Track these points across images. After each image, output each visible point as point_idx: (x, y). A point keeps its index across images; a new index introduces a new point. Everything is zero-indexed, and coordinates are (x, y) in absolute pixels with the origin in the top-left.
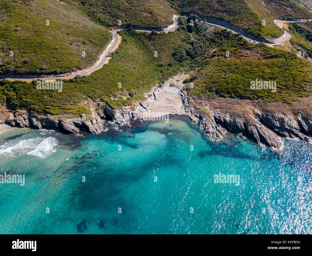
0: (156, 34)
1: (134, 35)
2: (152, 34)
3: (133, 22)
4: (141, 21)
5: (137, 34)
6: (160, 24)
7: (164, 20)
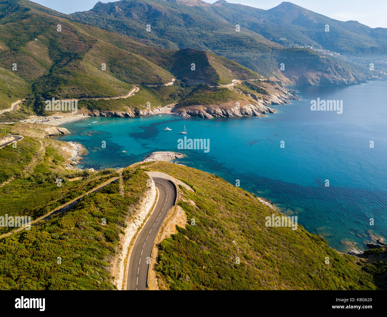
0: (160, 87)
1: (146, 88)
2: (158, 86)
3: (145, 81)
4: (151, 81)
5: (148, 87)
6: (163, 81)
7: (165, 80)
